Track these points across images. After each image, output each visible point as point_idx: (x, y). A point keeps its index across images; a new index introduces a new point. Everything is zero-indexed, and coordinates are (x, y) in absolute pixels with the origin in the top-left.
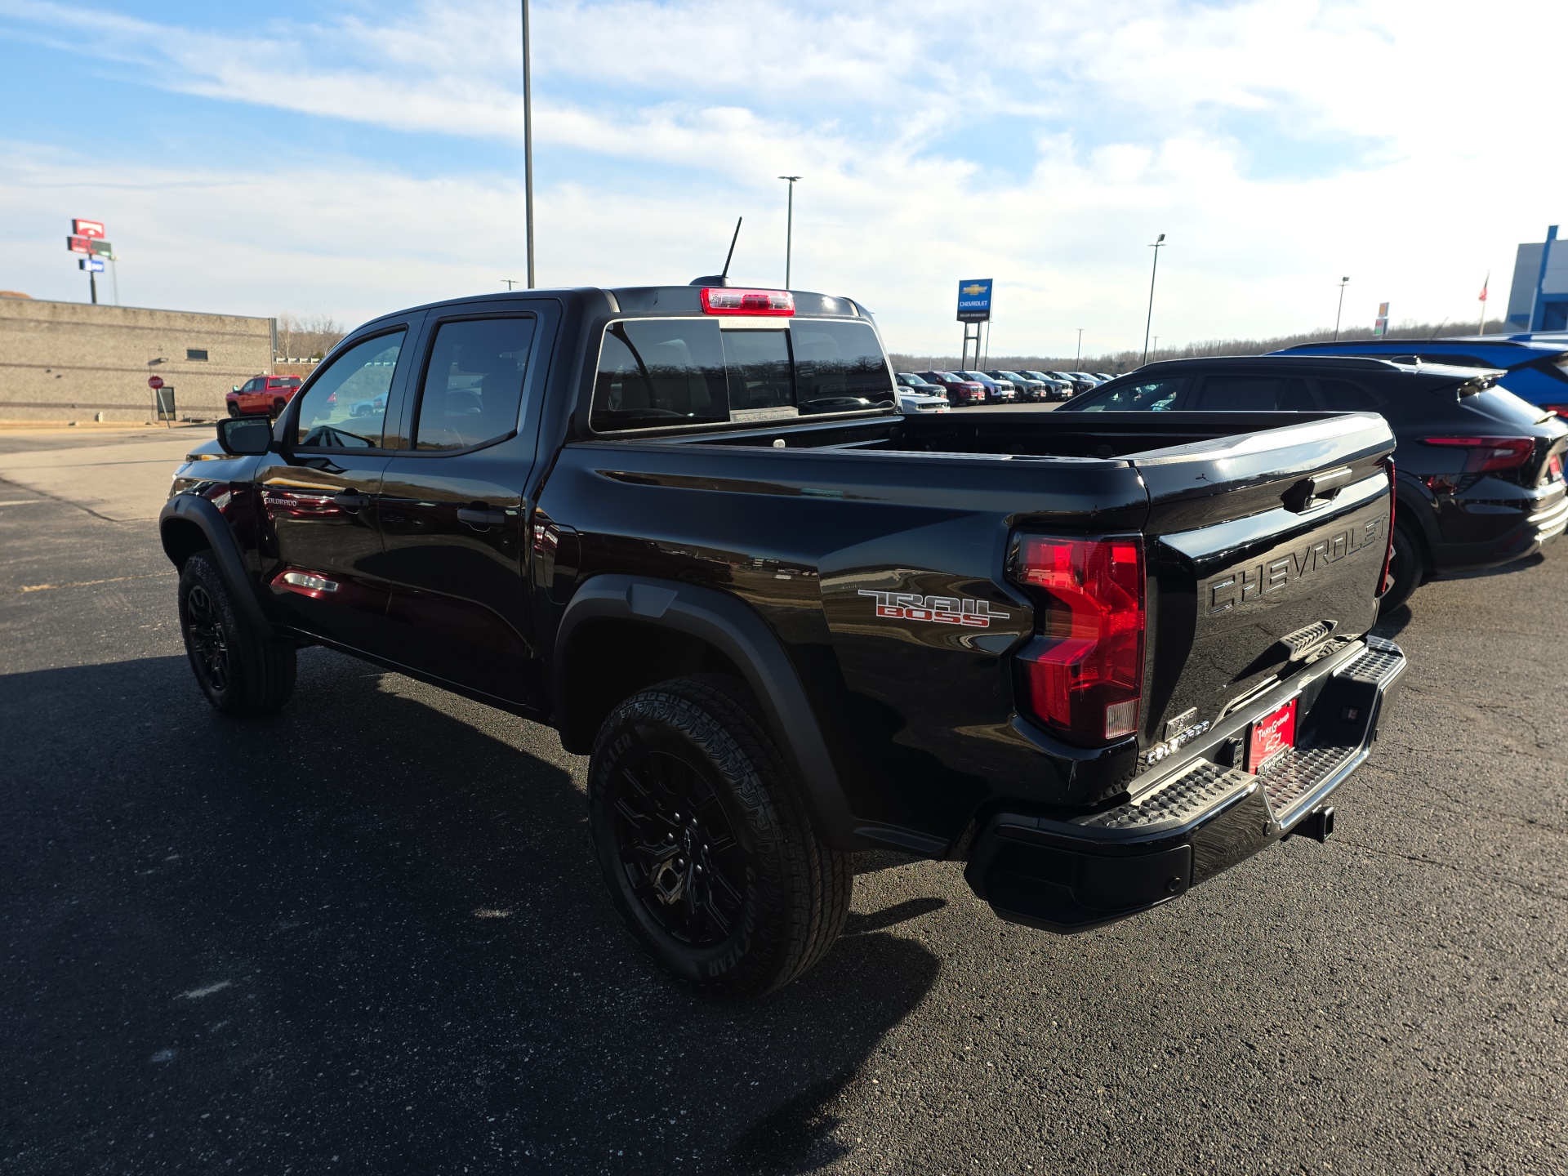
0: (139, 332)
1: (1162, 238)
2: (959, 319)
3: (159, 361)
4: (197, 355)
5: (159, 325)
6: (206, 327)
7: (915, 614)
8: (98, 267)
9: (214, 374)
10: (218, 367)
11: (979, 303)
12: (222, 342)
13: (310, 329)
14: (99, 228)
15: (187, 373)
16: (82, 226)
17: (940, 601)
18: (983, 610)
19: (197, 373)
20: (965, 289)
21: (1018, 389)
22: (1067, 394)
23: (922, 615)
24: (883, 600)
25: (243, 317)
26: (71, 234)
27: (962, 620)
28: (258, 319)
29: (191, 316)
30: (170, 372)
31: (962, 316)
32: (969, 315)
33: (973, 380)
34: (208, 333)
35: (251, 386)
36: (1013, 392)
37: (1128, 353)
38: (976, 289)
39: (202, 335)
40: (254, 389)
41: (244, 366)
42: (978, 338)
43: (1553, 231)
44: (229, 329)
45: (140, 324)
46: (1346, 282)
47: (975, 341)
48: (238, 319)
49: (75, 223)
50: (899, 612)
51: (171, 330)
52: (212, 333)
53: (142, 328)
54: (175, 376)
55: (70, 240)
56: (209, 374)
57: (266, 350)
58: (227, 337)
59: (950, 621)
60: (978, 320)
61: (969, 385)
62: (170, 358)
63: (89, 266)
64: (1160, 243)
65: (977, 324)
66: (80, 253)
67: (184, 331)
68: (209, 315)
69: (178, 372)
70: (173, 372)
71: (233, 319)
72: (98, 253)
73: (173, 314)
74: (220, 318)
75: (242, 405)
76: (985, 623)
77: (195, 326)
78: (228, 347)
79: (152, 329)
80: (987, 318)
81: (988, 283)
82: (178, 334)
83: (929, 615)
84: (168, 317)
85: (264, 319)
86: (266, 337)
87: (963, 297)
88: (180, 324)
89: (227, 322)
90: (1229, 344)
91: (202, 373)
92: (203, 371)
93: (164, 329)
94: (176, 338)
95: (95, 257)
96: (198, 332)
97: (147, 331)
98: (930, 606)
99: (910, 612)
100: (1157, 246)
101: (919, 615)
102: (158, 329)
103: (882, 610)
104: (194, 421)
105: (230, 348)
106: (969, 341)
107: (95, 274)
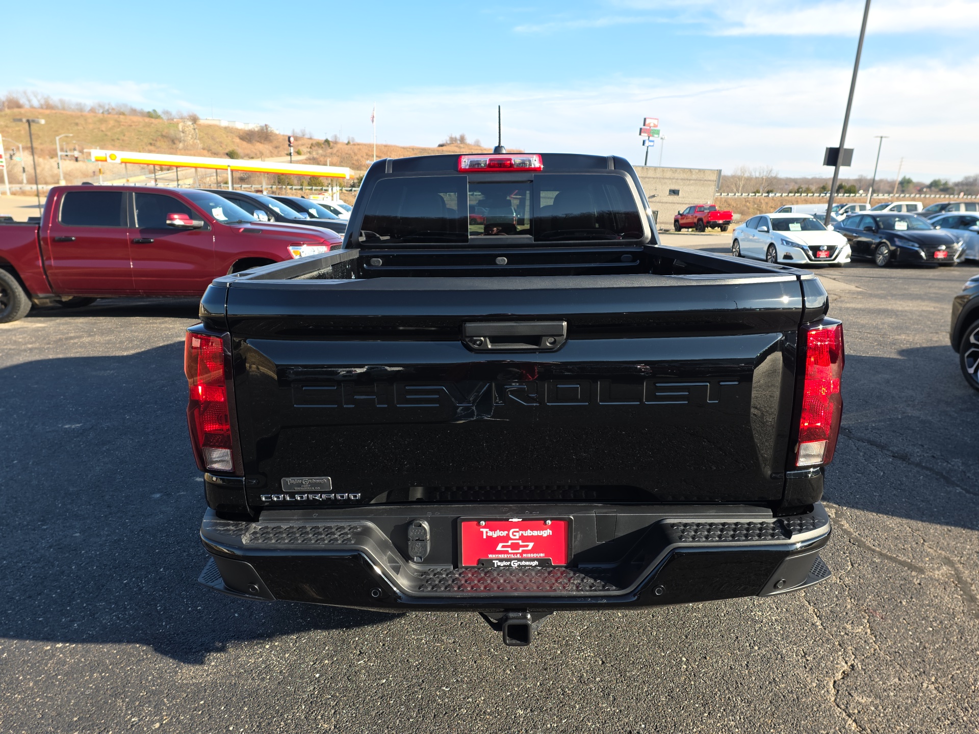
0: (647, 179)
3: (654, 196)
4: (674, 192)
5: (658, 175)
6: (682, 176)
8: (651, 144)
9: (680, 203)
10: (683, 200)
12: (689, 185)
13: (757, 175)
14: (656, 122)
15: (666, 203)
16: (647, 122)
19: (672, 203)
25: (703, 170)
26: (642, 126)
28: (711, 170)
29: (674, 170)
30: (658, 202)
34: (682, 179)
35: (687, 211)
39: (679, 181)
40: (689, 213)
41: (698, 198)
44: (694, 177)
45: (649, 176)
48: (700, 170)
49: (645, 120)
51: (663, 178)
52: (685, 180)
53: (649, 178)
54: (660, 204)
55: (641, 129)
56: (678, 203)
57: (712, 189)
58: (692, 182)
62: (660, 194)
63: (647, 143)
66: (644, 136)
67: (670, 179)
68: (684, 169)
69: (662, 203)
70: (660, 202)
71: (697, 171)
72: (653, 136)
73: (666, 169)
74: (690, 170)
75: (681, 222)
77: (676, 176)
78: (692, 187)
79: (654, 178)
82: (666, 181)
84: (663, 171)
85: (715, 170)
86: (713, 181)
88: (668, 174)
89: (694, 173)
91: (674, 203)
92: (675, 202)
93: (660, 178)
94: (665, 183)
95: (651, 138)
96: (677, 179)
97: (651, 179)
102: (657, 178)
104: (664, 230)
105: (692, 188)
107: (649, 147)
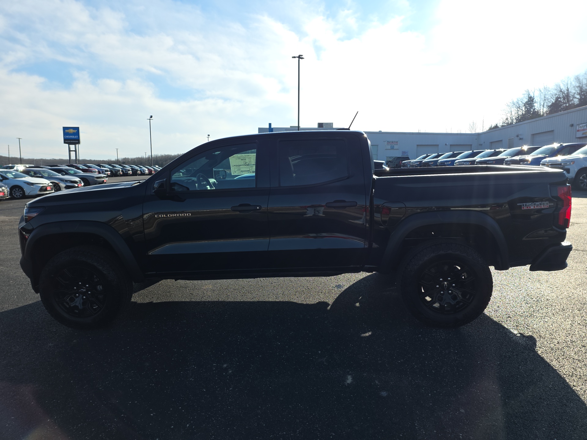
1: (151, 117)
2: (65, 143)
7: (531, 207)
11: (74, 137)
17: (537, 203)
18: (547, 204)
20: (66, 130)
21: (111, 171)
22: (130, 173)
23: (533, 207)
24: (523, 205)
27: (542, 207)
31: (66, 141)
32: (69, 141)
33: (91, 168)
36: (110, 173)
37: (126, 158)
38: (71, 131)
42: (75, 151)
43: (270, 124)
46: (209, 137)
47: (74, 152)
50: (527, 207)
59: (539, 208)
60: (75, 144)
61: (91, 170)
64: (151, 119)
65: (74, 145)
76: (547, 206)
80: (79, 143)
81: (78, 129)
83: (535, 207)
87: (65, 134)
90: (163, 156)
98: (535, 205)
99: (530, 207)
100: (150, 120)
101: (532, 207)
103: (523, 208)
106: (71, 152)
